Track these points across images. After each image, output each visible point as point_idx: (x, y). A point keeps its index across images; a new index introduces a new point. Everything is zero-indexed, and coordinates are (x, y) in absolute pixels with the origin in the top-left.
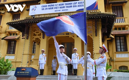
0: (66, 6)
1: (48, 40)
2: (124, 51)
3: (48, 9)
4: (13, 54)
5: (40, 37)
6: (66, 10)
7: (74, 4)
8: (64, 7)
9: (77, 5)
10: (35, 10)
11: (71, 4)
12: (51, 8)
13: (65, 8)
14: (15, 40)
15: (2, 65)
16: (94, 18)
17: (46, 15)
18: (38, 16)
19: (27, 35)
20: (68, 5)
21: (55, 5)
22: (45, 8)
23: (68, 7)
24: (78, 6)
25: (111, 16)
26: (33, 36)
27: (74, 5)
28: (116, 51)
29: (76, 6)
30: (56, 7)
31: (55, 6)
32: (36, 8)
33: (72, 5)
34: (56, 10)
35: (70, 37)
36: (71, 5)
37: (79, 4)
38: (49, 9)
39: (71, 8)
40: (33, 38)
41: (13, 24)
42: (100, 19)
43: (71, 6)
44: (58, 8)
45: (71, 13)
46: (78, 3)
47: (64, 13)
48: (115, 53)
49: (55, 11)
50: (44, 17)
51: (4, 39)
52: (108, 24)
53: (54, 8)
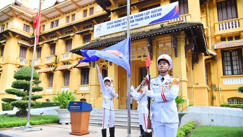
0: (136, 20)
1: (116, 67)
2: (238, 74)
3: (114, 26)
4: (87, 84)
5: (107, 64)
6: (136, 25)
7: (146, 14)
8: (133, 21)
9: (150, 15)
10: (100, 31)
11: (142, 15)
12: (117, 24)
13: (135, 23)
14: (88, 67)
15: (65, 98)
16: (169, 32)
17: (112, 35)
18: (103, 37)
19: (93, 62)
20: (138, 18)
21: (122, 20)
22: (110, 26)
23: (138, 20)
24: (152, 17)
25: (194, 26)
26: (100, 63)
27: (146, 16)
28: (223, 75)
29: (149, 17)
30: (124, 22)
31: (122, 22)
32: (100, 27)
33: (144, 16)
34: (123, 26)
35: (142, 61)
36: (142, 17)
37: (152, 14)
38: (116, 26)
39: (142, 21)
40: (101, 65)
41: (76, 51)
42: (183, 32)
43: (142, 19)
44: (125, 24)
45: (142, 28)
46: (151, 12)
47: (133, 29)
48: (222, 77)
49: (123, 28)
50: (110, 39)
51: (76, 68)
52: (196, 36)
53: (121, 24)
